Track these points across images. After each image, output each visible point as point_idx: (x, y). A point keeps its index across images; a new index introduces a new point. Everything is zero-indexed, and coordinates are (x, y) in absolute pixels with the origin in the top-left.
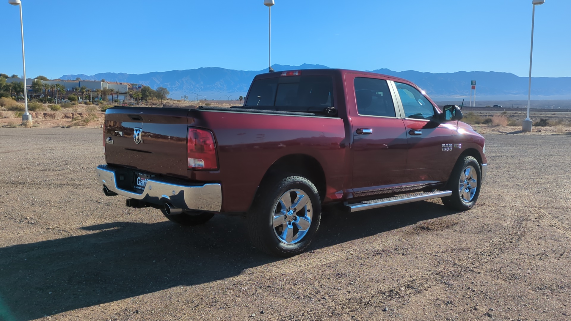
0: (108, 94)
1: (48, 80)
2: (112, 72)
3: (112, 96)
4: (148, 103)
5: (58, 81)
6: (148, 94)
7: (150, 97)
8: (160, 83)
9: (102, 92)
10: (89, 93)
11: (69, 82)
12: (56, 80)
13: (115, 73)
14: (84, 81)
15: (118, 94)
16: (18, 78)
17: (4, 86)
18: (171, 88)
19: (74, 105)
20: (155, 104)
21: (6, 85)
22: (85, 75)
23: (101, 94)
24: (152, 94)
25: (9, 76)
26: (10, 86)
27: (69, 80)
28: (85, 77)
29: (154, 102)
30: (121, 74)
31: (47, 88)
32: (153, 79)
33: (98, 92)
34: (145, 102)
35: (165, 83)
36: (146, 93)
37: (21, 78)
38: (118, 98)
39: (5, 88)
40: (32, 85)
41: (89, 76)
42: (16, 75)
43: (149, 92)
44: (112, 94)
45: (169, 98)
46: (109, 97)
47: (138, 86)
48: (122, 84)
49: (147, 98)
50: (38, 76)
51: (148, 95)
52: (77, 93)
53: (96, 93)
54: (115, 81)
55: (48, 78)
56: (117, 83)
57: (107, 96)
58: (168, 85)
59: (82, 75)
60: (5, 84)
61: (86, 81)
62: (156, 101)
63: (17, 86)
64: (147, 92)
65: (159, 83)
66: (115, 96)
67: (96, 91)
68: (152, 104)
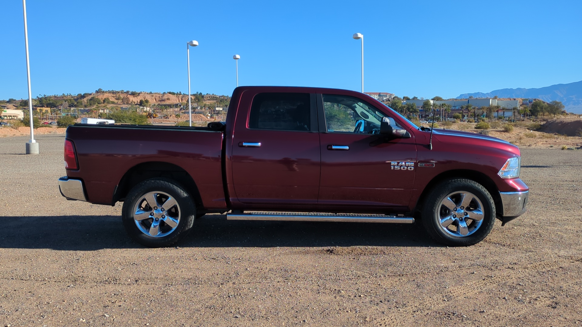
0: (494, 111)
1: (443, 100)
2: (509, 88)
3: (498, 113)
4: (538, 119)
5: (452, 100)
6: (539, 109)
7: (541, 112)
8: (563, 96)
9: (488, 110)
10: (474, 111)
11: (462, 101)
12: (451, 99)
13: (512, 89)
14: (476, 99)
15: (504, 110)
16: (418, 99)
17: (400, 108)
18: (576, 101)
19: (454, 123)
20: (545, 119)
21: (402, 106)
22: (482, 93)
23: (487, 111)
24: (543, 109)
25: (410, 98)
26: (404, 107)
27: (462, 98)
28: (481, 95)
29: (545, 117)
30: (519, 89)
31: (435, 108)
32: (556, 92)
33: (483, 109)
34: (535, 118)
35: (570, 96)
36: (537, 108)
37: (420, 99)
38: (504, 114)
39: (401, 109)
40: (423, 105)
41: (485, 93)
42: (416, 97)
43: (540, 106)
44: (497, 111)
45: (570, 113)
46: (495, 114)
47: (529, 101)
48: (516, 100)
49: (538, 114)
50: (435, 97)
51: (538, 111)
52: (463, 111)
53: (481, 111)
54: (509, 98)
55: (443, 98)
56: (510, 99)
57: (493, 113)
58: (573, 98)
59: (479, 92)
60: (400, 106)
61: (478, 99)
62: (547, 116)
63: (410, 107)
64: (539, 106)
65: (561, 97)
66: (501, 113)
67: (481, 109)
68: (542, 120)
